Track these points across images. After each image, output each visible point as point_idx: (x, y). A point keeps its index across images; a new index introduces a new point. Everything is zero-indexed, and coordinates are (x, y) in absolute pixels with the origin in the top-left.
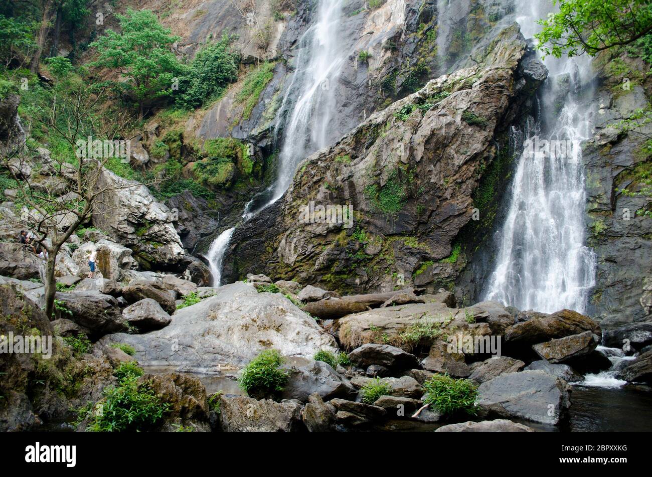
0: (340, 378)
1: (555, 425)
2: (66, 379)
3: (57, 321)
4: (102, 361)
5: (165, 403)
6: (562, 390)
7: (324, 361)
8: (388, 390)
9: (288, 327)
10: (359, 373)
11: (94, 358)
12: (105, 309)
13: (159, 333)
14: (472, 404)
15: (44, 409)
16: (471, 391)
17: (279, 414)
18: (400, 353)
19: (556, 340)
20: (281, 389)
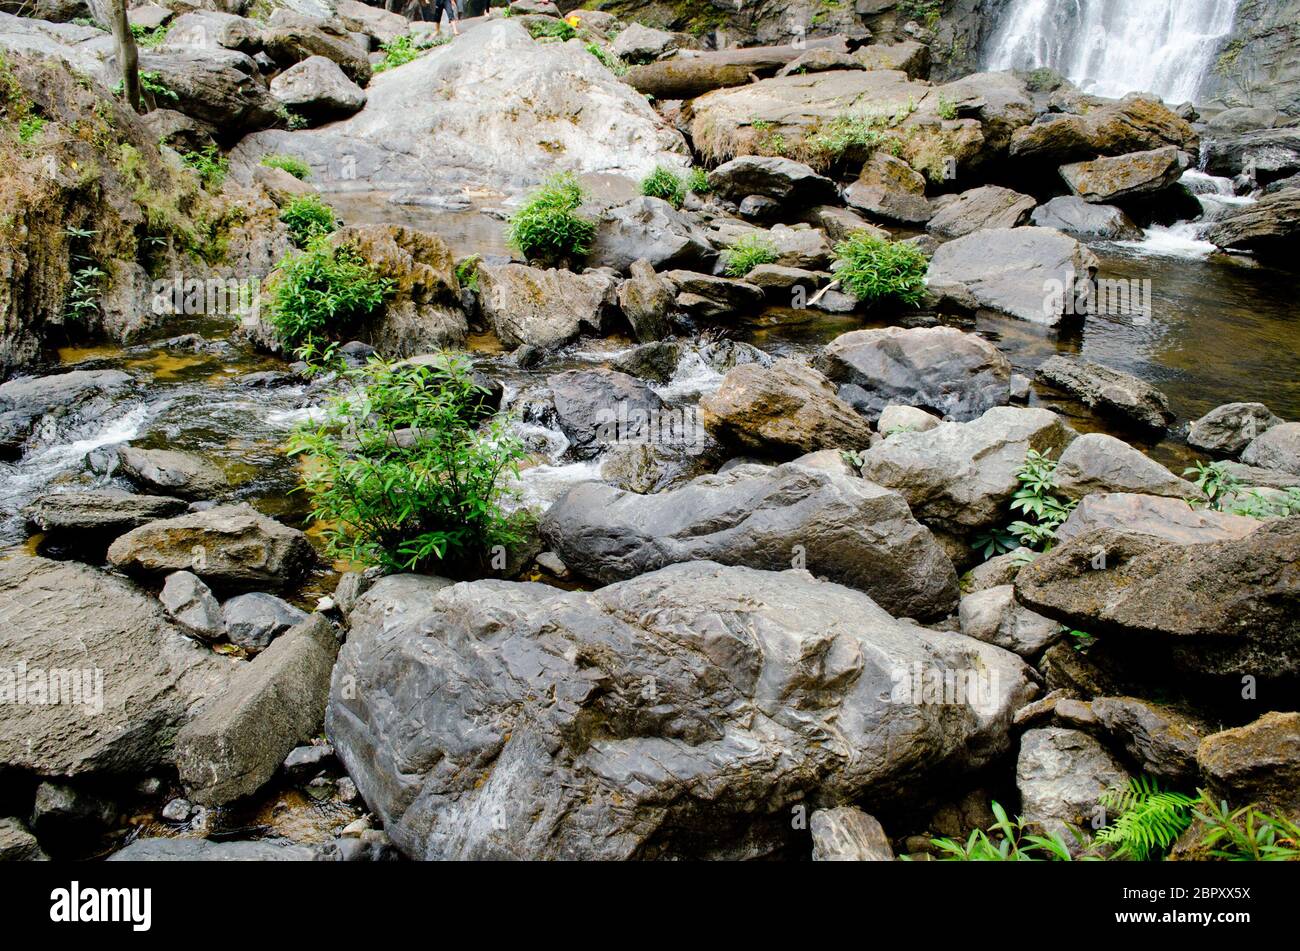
0: (688, 230)
1: (1052, 327)
2: (201, 233)
3: (152, 115)
4: (256, 195)
5: (384, 277)
6: (1078, 268)
8: (770, 254)
9: (594, 115)
10: (726, 209)
11: (239, 188)
12: (238, 84)
13: (348, 126)
14: (914, 286)
16: (916, 265)
17: (580, 294)
18: (803, 176)
19: (1106, 159)
20: (583, 250)
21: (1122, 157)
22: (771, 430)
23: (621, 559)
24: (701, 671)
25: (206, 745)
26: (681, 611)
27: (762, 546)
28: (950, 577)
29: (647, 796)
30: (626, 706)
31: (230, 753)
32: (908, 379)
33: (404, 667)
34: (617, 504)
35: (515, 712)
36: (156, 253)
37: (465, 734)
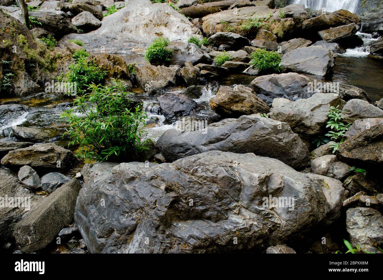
0: (203, 52)
1: (323, 76)
2: (47, 62)
3: (34, 30)
4: (65, 50)
5: (104, 71)
6: (330, 57)
7: (193, 43)
8: (230, 58)
9: (172, 24)
10: (214, 49)
11: (60, 49)
12: (61, 20)
13: (96, 32)
14: (278, 65)
15: (38, 79)
16: (278, 58)
17: (168, 73)
18: (238, 37)
19: (333, 28)
20: (169, 59)
21: (338, 27)
22: (235, 108)
23: (184, 154)
24: (217, 191)
25: (26, 229)
26: (207, 167)
27: (235, 145)
28: (307, 153)
29: (197, 245)
30: (186, 207)
31: (35, 232)
32: (280, 91)
33: (100, 196)
34: (182, 135)
35: (141, 211)
36: (32, 69)
37: (122, 222)
